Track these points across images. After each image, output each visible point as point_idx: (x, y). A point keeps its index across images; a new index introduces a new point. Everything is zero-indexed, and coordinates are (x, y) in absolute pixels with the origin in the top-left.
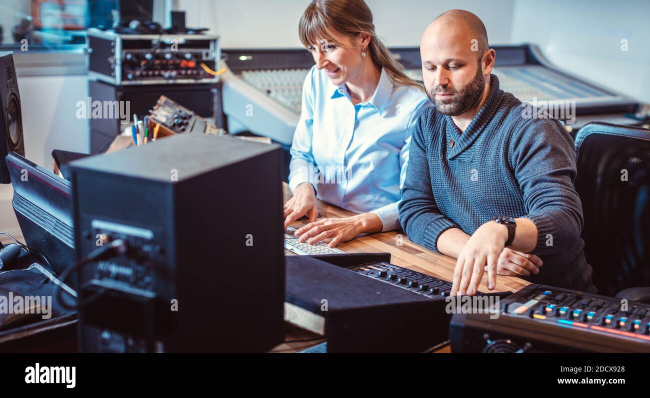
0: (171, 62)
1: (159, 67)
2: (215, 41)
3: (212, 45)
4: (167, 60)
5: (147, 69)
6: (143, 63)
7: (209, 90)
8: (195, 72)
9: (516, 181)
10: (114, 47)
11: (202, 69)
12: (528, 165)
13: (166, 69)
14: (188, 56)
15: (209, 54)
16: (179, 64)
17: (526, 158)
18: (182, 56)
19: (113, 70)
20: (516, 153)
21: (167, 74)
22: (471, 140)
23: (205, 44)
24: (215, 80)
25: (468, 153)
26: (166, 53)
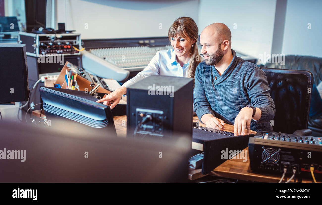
0: (60, 46)
1: (55, 48)
2: (79, 36)
3: (77, 38)
4: (59, 45)
5: (50, 50)
6: (48, 47)
7: (76, 58)
8: (70, 50)
9: (248, 95)
10: (35, 40)
11: (74, 49)
12: (253, 88)
13: (58, 49)
14: (68, 43)
15: (76, 42)
16: (64, 47)
17: (253, 85)
18: (65, 43)
19: (35, 50)
20: (248, 83)
21: (58, 52)
22: (226, 77)
23: (74, 37)
24: (79, 54)
25: (225, 82)
26: (58, 42)
